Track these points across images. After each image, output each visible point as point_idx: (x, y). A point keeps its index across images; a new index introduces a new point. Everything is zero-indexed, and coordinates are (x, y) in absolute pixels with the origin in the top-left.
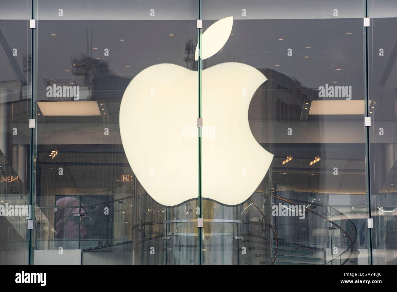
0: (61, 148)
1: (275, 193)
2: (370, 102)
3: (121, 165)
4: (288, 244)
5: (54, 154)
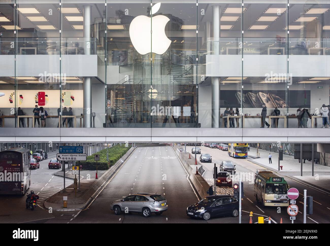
0: (113, 38)
1: (172, 50)
2: (198, 26)
3: (129, 42)
4: (175, 65)
5: (111, 39)
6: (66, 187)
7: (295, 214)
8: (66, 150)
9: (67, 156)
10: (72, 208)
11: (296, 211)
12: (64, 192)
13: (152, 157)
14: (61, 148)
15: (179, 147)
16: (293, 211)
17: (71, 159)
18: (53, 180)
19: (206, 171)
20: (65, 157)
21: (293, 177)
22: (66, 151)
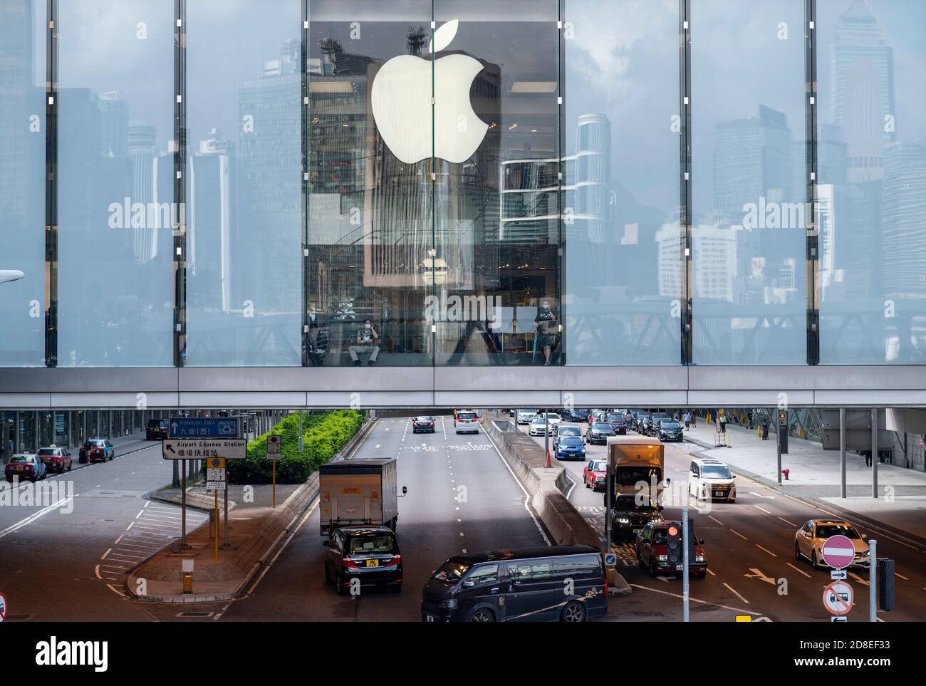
6: (187, 533)
7: (845, 608)
8: (190, 430)
9: (190, 445)
10: (206, 592)
11: (847, 600)
12: (182, 546)
13: (424, 445)
14: (175, 425)
15: (498, 417)
16: (838, 600)
17: (202, 454)
18: (149, 513)
19: (575, 484)
20: (186, 449)
21: (820, 501)
22: (187, 431)
